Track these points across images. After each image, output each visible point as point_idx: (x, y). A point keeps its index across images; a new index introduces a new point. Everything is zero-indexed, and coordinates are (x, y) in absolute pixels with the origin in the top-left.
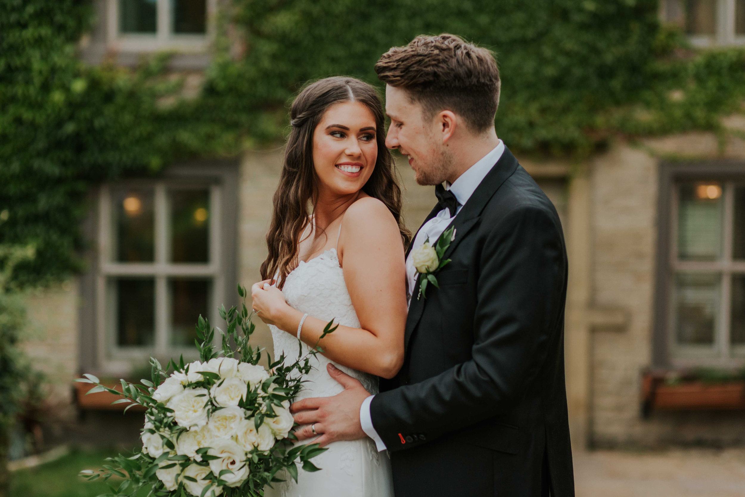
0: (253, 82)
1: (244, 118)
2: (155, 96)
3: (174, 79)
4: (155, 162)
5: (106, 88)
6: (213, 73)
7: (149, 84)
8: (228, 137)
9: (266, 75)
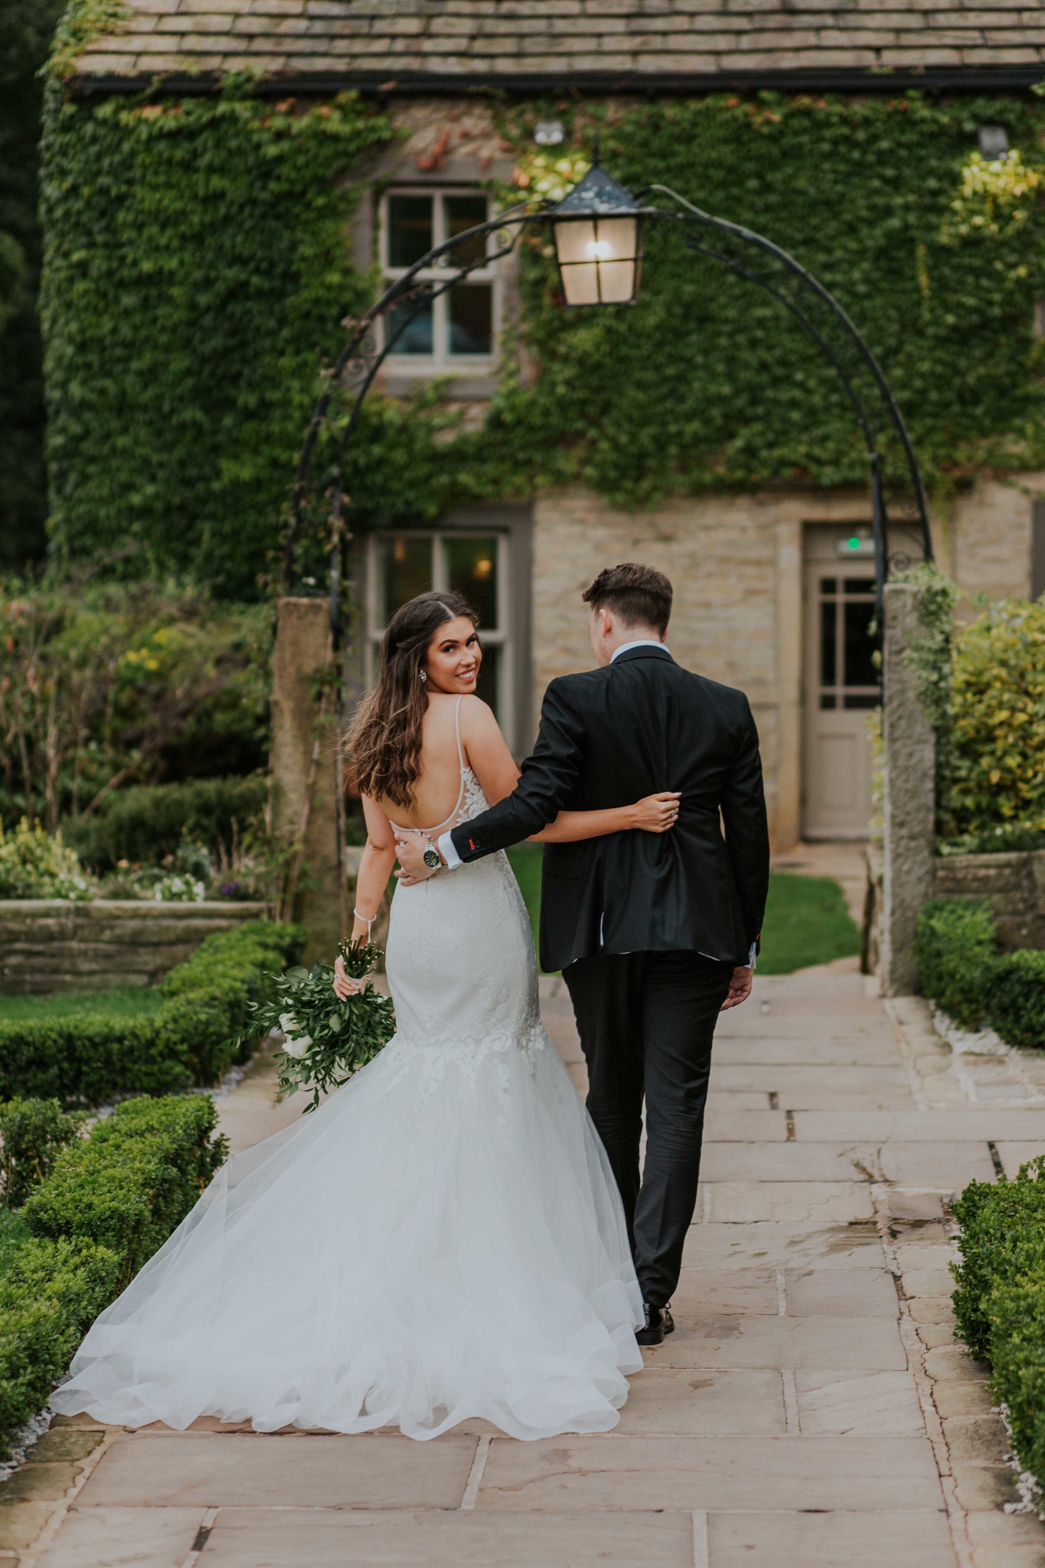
0: (546, 413)
1: (538, 457)
2: (432, 430)
3: (454, 409)
4: (432, 510)
5: (374, 421)
6: (499, 402)
7: (423, 416)
8: (519, 479)
9: (563, 405)
